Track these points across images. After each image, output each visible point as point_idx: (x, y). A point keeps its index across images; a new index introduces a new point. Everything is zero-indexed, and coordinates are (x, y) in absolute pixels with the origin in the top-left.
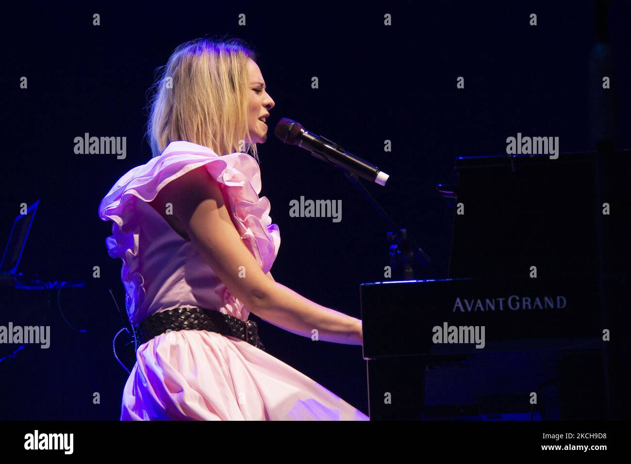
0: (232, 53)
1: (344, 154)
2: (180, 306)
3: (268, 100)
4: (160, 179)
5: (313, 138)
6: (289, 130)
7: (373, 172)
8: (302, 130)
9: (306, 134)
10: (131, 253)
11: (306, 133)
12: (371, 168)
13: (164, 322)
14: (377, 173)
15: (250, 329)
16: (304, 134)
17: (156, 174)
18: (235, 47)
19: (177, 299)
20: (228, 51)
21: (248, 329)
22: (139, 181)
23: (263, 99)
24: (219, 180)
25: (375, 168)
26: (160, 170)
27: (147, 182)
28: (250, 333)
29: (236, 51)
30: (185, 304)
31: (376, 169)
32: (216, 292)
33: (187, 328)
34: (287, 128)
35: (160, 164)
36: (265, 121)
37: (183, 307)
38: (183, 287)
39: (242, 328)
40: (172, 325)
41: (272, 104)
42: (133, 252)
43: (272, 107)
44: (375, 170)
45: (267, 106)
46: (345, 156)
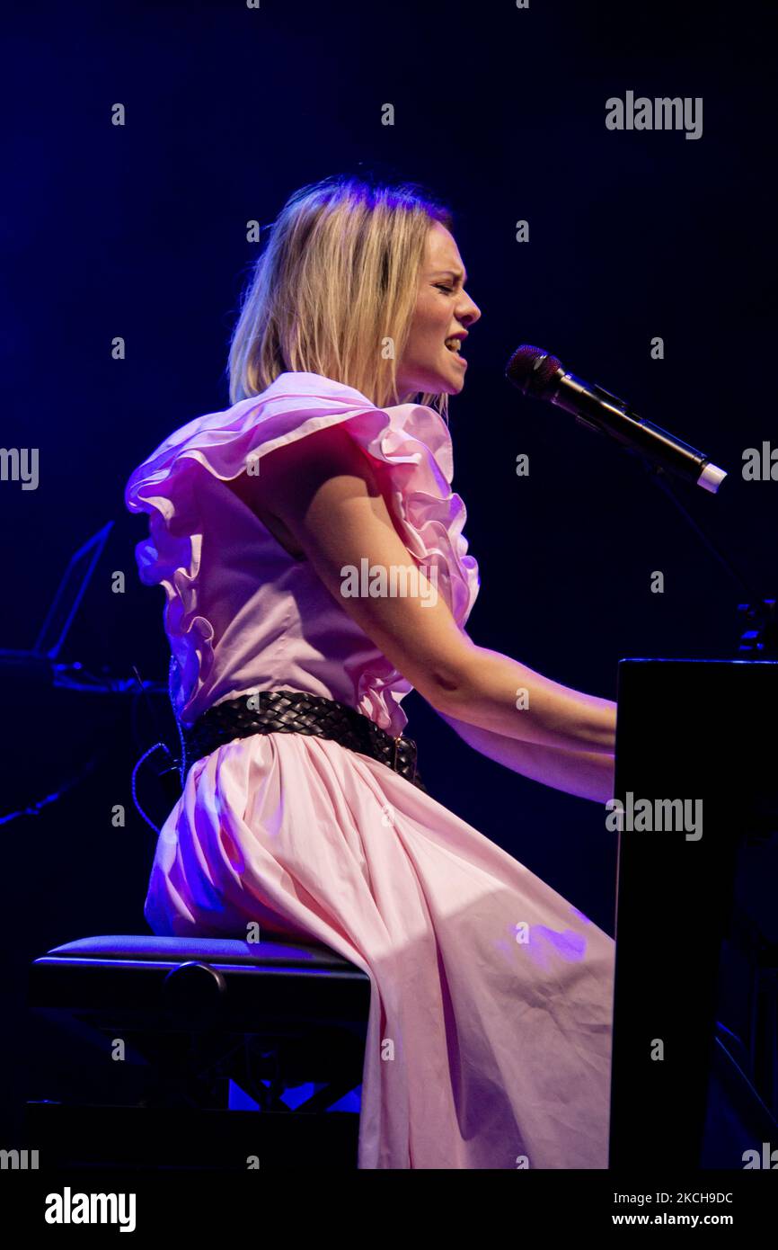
0: (398, 210)
1: (641, 425)
2: (273, 686)
3: (467, 305)
4: (254, 439)
5: (580, 389)
6: (536, 368)
7: (696, 463)
8: (560, 371)
9: (567, 379)
10: (185, 574)
11: (568, 377)
12: (691, 456)
13: (240, 717)
14: (703, 466)
15: (403, 752)
16: (564, 379)
17: (247, 427)
18: (408, 198)
19: (268, 672)
20: (392, 204)
21: (399, 752)
22: (212, 437)
23: (458, 304)
24: (373, 451)
25: (699, 456)
26: (257, 424)
27: (227, 441)
28: (403, 760)
29: (410, 207)
30: (282, 684)
31: (702, 458)
32: (346, 669)
33: (282, 730)
34: (532, 363)
35: (257, 410)
36: (459, 347)
37: (277, 689)
38: (282, 650)
39: (387, 749)
40: (255, 723)
41: (474, 313)
42: (189, 574)
43: (475, 320)
44: (699, 461)
45: (464, 319)
46: (641, 428)
